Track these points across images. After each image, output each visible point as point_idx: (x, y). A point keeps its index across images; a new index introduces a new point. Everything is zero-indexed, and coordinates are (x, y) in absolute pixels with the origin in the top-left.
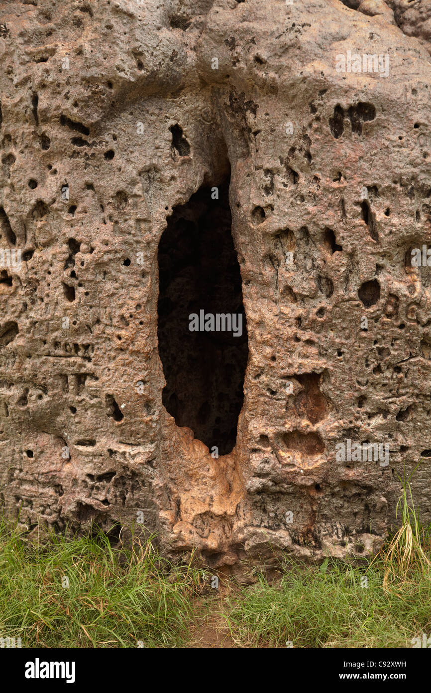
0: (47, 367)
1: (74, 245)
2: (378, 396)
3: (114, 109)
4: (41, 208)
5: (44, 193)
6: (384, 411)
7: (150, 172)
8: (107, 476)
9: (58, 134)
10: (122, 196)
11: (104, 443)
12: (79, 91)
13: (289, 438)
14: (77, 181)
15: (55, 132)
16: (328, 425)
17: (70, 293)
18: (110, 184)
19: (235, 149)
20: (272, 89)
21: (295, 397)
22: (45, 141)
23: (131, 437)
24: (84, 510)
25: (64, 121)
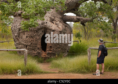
0: (34, 46)
1: (36, 38)
2: (55, 47)
3: (39, 30)
4: (34, 36)
5: (34, 35)
6: (55, 48)
7: (41, 34)
8: (38, 53)
10: (39, 35)
11: (38, 51)
12: (37, 29)
13: (49, 50)
14: (36, 34)
15: (35, 31)
16: (52, 49)
17: (36, 41)
18: (38, 34)
19: (46, 32)
20: (48, 29)
21: (50, 47)
22: (34, 32)
23: (39, 50)
24: (36, 55)
25: (36, 31)
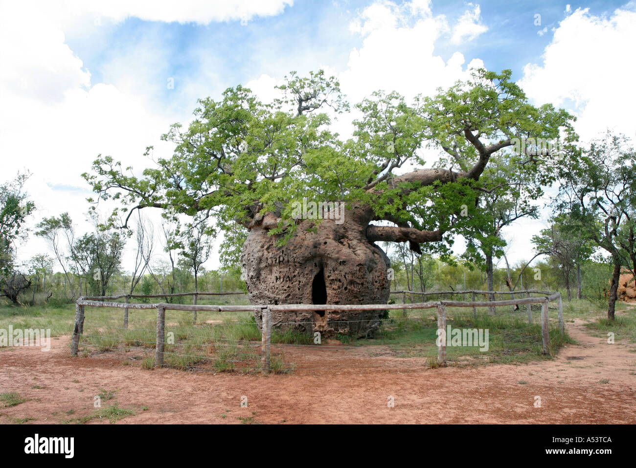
4: (295, 276)
7: (311, 270)
8: (303, 320)
9: (298, 265)
10: (307, 274)
11: (303, 314)
12: (301, 259)
13: (334, 313)
14: (300, 272)
19: (324, 266)
20: (330, 258)
23: (308, 313)
24: (300, 325)
